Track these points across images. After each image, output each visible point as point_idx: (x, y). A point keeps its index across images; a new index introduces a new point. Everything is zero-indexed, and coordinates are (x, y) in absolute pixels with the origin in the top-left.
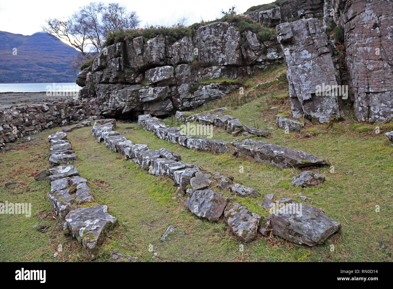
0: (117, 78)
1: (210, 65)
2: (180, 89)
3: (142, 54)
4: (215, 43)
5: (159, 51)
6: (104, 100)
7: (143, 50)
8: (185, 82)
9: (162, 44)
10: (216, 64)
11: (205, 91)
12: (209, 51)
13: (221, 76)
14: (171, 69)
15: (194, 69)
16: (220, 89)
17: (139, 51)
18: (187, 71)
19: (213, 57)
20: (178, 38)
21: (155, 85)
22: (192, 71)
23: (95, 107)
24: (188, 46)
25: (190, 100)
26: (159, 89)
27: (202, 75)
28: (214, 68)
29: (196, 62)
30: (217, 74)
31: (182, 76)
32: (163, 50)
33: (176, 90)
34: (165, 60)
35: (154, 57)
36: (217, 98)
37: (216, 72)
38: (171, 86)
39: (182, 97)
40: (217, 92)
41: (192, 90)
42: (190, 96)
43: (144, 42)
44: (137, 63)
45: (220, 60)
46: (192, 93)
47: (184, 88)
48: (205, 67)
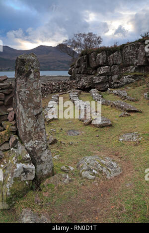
0: (84, 72)
1: (129, 65)
2: (113, 77)
3: (95, 61)
4: (132, 54)
5: (103, 59)
6: (78, 82)
7: (95, 59)
8: (116, 74)
9: (105, 56)
10: (133, 65)
11: (125, 79)
12: (129, 58)
13: (135, 72)
14: (108, 68)
15: (121, 68)
16: (133, 78)
17: (94, 59)
18: (117, 68)
19: (132, 61)
20: (113, 53)
21: (101, 75)
22: (119, 69)
23: (75, 84)
24: (118, 56)
25: (117, 83)
26: (102, 78)
27: (125, 70)
28: (131, 67)
29: (122, 64)
30: (133, 70)
31: (114, 71)
32: (105, 58)
33: (111, 78)
34: (106, 63)
35: (101, 62)
36: (131, 82)
37: (132, 69)
38: (108, 76)
39: (114, 81)
40: (131, 79)
41: (119, 78)
42: (118, 81)
43: (96, 55)
44: (93, 65)
45: (135, 63)
46: (119, 80)
47: (115, 77)
48: (126, 66)
